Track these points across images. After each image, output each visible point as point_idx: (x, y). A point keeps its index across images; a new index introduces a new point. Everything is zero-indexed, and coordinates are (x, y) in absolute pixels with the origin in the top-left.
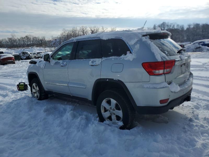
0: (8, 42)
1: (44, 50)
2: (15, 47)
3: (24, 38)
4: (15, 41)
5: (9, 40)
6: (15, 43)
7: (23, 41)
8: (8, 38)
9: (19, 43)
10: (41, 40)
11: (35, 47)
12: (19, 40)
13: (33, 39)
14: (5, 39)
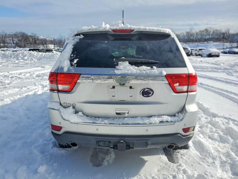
0: (185, 36)
1: (222, 46)
2: (191, 42)
3: (203, 31)
4: (192, 35)
5: (187, 34)
6: (192, 38)
7: (201, 34)
8: (186, 32)
9: (196, 37)
10: (224, 34)
11: (211, 42)
12: (197, 34)
13: (213, 32)
14: (183, 33)
